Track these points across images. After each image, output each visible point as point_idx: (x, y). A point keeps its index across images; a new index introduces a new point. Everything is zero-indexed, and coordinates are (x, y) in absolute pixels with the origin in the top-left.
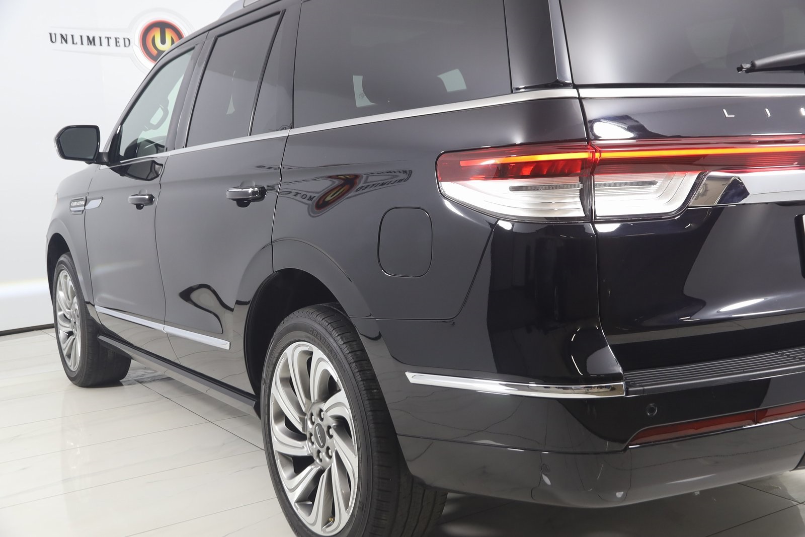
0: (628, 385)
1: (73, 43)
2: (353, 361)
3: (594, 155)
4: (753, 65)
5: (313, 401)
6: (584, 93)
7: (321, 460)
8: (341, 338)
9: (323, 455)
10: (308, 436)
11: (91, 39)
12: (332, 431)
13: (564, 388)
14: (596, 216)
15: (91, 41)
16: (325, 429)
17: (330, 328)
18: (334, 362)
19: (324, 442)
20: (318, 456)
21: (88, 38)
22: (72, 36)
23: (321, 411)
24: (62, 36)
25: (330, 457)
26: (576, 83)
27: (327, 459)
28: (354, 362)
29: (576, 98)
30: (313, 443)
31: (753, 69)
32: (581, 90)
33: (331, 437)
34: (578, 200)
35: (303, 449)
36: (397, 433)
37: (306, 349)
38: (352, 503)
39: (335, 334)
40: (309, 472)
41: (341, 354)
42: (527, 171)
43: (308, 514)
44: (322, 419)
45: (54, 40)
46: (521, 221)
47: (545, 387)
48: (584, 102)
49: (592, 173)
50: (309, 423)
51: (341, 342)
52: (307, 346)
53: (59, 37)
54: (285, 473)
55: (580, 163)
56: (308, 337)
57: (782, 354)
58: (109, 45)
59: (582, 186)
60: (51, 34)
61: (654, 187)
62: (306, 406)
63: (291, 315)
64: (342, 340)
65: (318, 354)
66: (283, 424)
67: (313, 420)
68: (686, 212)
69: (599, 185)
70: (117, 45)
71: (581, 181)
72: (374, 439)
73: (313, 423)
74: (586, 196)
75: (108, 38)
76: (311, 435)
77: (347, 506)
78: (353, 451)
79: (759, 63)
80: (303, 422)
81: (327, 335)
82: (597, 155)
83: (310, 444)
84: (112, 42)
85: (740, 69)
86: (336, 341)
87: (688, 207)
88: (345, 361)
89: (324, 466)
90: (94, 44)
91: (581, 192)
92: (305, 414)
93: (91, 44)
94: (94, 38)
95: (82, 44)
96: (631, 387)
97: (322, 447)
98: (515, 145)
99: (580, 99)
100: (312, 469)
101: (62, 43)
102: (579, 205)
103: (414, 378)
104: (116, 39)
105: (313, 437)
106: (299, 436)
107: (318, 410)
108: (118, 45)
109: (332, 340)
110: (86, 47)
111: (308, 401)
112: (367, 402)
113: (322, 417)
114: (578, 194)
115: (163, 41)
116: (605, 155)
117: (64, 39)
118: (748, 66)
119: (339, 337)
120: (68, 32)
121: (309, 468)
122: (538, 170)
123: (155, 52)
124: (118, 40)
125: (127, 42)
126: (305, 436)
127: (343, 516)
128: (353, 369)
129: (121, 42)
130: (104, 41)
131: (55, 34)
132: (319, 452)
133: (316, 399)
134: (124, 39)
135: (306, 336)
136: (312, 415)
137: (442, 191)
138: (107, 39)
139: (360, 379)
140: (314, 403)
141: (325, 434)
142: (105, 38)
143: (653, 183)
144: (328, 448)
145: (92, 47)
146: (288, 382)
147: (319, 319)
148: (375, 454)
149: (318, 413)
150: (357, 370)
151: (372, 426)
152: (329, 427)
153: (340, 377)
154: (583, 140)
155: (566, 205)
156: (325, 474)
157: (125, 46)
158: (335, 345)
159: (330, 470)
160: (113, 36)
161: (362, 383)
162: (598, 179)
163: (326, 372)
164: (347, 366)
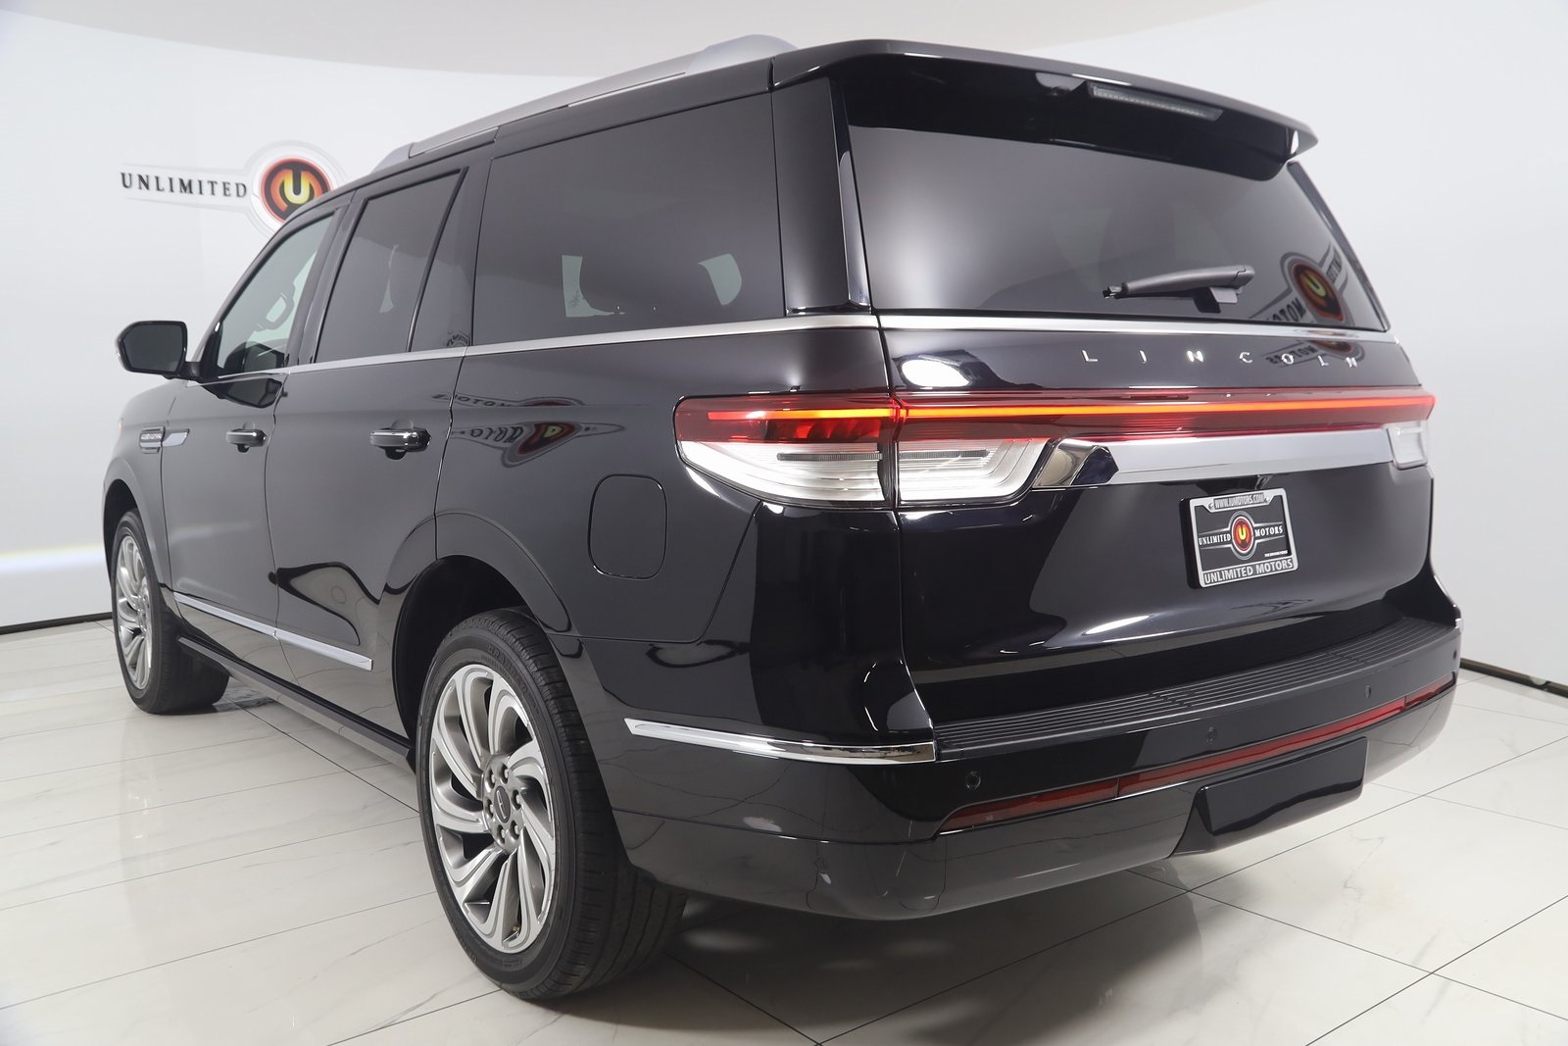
0: (940, 745)
1: (158, 189)
2: (550, 697)
3: (898, 412)
4: (1125, 288)
5: (492, 753)
6: (887, 321)
7: (503, 840)
8: (534, 662)
9: (506, 833)
10: (485, 803)
11: (186, 183)
12: (519, 799)
13: (851, 750)
14: (900, 500)
15: (186, 187)
16: (510, 796)
17: (518, 647)
18: (523, 697)
19: (508, 814)
20: (500, 834)
21: (182, 181)
22: (157, 178)
23: (504, 767)
24: (141, 177)
25: (517, 837)
26: (876, 306)
27: (512, 839)
28: (552, 698)
29: (874, 328)
30: (492, 815)
31: (1125, 293)
32: (882, 318)
33: (518, 806)
34: (875, 476)
35: (478, 823)
36: (612, 805)
37: (484, 675)
38: (546, 905)
39: (525, 655)
40: (485, 858)
41: (533, 686)
42: (803, 433)
43: (483, 919)
44: (505, 780)
45: (128, 183)
46: (794, 504)
47: (825, 748)
48: (886, 334)
49: (896, 439)
50: (487, 784)
51: (533, 668)
52: (486, 671)
53: (136, 180)
54: (450, 859)
55: (879, 423)
56: (486, 659)
57: (1158, 696)
58: (213, 193)
59: (881, 456)
60: (123, 175)
61: (984, 460)
62: (483, 759)
63: (463, 624)
64: (536, 665)
65: (500, 684)
66: (448, 785)
67: (493, 781)
68: (1028, 495)
69: (904, 456)
70: (225, 194)
71: (880, 449)
72: (578, 814)
73: (492, 785)
74: (887, 471)
75: (212, 183)
76: (490, 802)
77: (539, 911)
78: (549, 831)
79: (1132, 285)
80: (478, 782)
81: (514, 658)
82: (903, 413)
83: (488, 816)
84: (219, 189)
85: (1107, 293)
86: (527, 667)
87: (1032, 489)
88: (539, 697)
89: (509, 850)
90: (191, 192)
91: (880, 464)
92: (480, 771)
93: (185, 190)
94: (190, 182)
95: (172, 190)
96: (945, 748)
97: (505, 821)
98: (789, 393)
99: (881, 330)
100: (490, 853)
101: (140, 188)
102: (877, 485)
103: (636, 726)
104: (224, 184)
105: (492, 806)
106: (473, 804)
107: (500, 766)
108: (227, 193)
109: (520, 665)
110: (179, 196)
111: (486, 752)
112: (569, 759)
113: (506, 776)
114: (875, 468)
115: (297, 190)
116: (915, 413)
117: (144, 182)
118: (1118, 289)
119: (531, 661)
120: (150, 173)
121: (484, 852)
122: (819, 432)
123: (283, 206)
124: (227, 186)
125: (242, 190)
126: (481, 803)
127: (533, 926)
128: (550, 709)
129: (233, 190)
130: (207, 188)
131: (130, 175)
132: (500, 828)
133: (497, 749)
134: (237, 185)
135: (483, 657)
136: (491, 773)
137: (682, 455)
138: (210, 185)
139: (561, 725)
140: (494, 756)
141: (508, 802)
142: (209, 182)
143: (983, 454)
144: (514, 824)
145: (186, 196)
146: (455, 722)
147: (503, 631)
148: (580, 836)
149: (500, 769)
150: (556, 711)
151: (576, 793)
152: (516, 793)
153: (531, 720)
154: (883, 390)
155: (859, 483)
156: (508, 862)
157: (238, 195)
158: (525, 672)
159: (516, 855)
160: (220, 179)
161: (563, 730)
162: (905, 447)
163: (511, 711)
164: (542, 704)
